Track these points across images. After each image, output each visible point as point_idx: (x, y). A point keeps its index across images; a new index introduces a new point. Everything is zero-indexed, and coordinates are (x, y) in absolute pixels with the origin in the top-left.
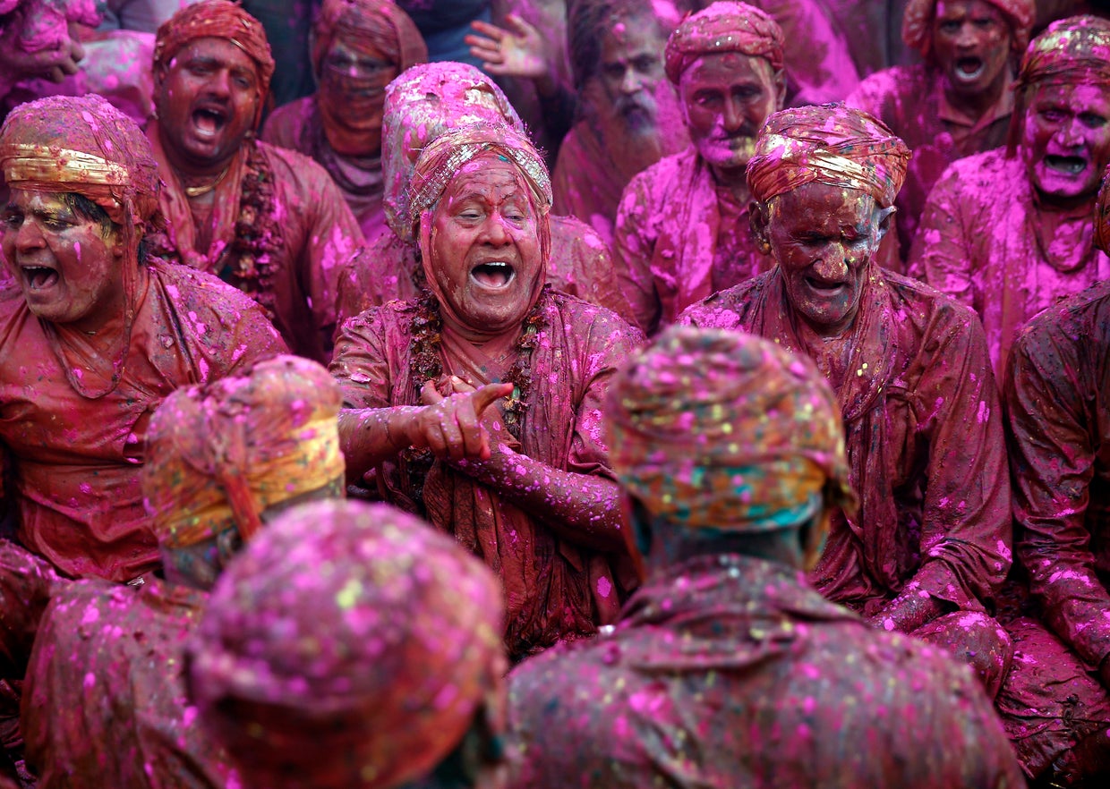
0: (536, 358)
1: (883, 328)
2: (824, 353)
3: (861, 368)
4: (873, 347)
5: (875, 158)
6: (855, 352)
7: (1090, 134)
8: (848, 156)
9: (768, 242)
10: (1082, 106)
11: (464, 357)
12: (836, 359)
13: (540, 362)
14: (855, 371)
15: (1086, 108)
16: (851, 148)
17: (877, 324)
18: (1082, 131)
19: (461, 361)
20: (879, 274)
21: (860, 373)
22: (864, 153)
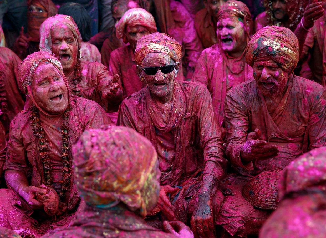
0: (70, 119)
1: (181, 97)
2: (166, 109)
3: (175, 110)
4: (179, 103)
5: (168, 44)
6: (173, 106)
7: (230, 31)
8: (159, 44)
9: (143, 77)
10: (225, 24)
11: (47, 123)
12: (169, 110)
13: (71, 120)
14: (174, 112)
15: (226, 24)
16: (160, 41)
17: (179, 97)
18: (227, 31)
19: (47, 124)
20: (177, 82)
21: (175, 112)
22: (164, 43)
